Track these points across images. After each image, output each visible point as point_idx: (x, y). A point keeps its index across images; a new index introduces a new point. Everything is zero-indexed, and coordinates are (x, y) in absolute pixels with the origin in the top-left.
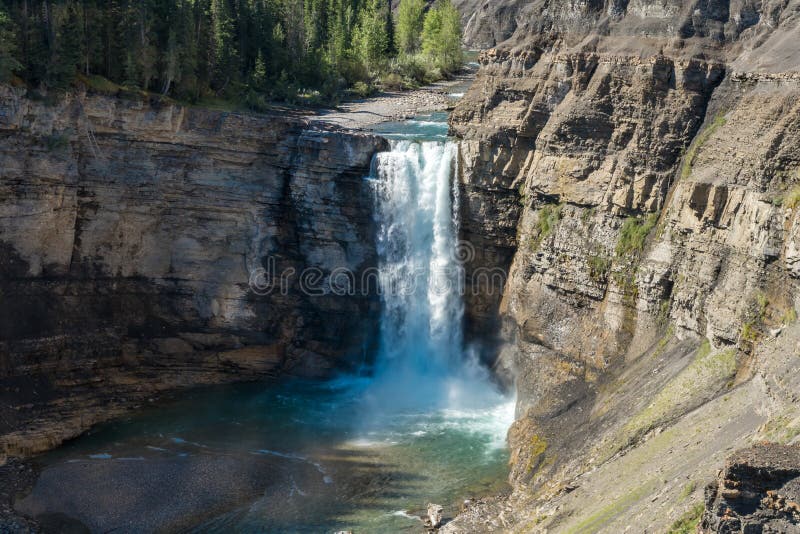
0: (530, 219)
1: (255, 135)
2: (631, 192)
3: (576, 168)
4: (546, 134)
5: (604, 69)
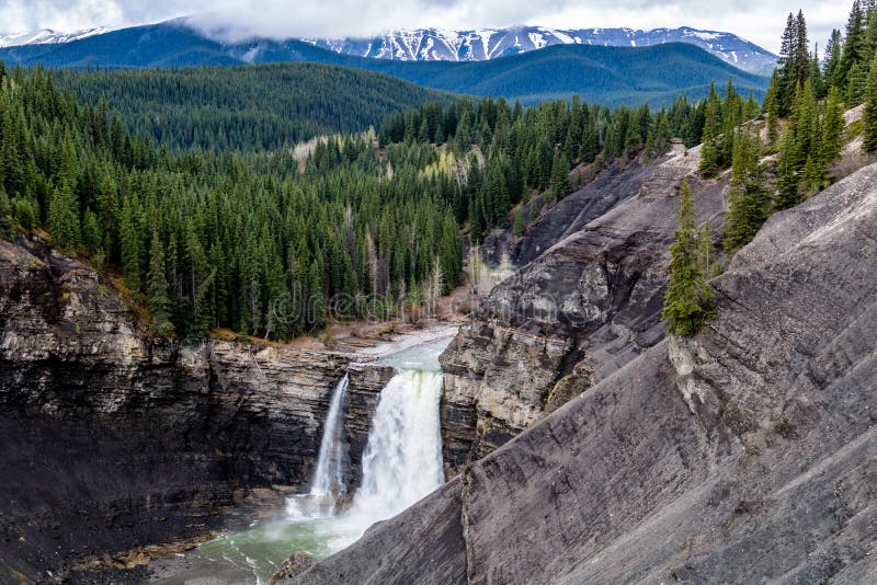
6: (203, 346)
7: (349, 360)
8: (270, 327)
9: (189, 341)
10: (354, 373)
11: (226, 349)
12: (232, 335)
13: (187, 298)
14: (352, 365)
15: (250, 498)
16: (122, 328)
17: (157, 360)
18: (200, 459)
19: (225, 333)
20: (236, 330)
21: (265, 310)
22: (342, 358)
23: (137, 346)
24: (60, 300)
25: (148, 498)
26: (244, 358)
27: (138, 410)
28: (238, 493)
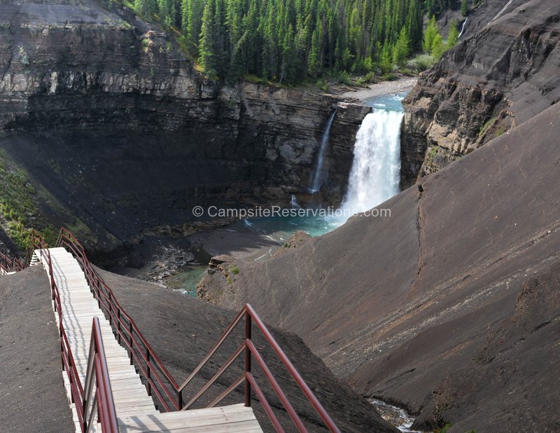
0: (429, 150)
1: (319, 103)
2: (460, 145)
3: (443, 131)
6: (237, 86)
7: (337, 100)
8: (282, 75)
9: (226, 83)
10: (342, 110)
11: (251, 90)
12: (257, 80)
13: (226, 52)
14: (340, 104)
15: (265, 193)
16: (182, 72)
17: (205, 95)
18: (232, 165)
19: (249, 78)
20: (260, 76)
21: (280, 63)
22: (333, 99)
23: (191, 85)
24: (139, 51)
25: (196, 190)
26: (265, 96)
27: (191, 129)
28: (257, 190)
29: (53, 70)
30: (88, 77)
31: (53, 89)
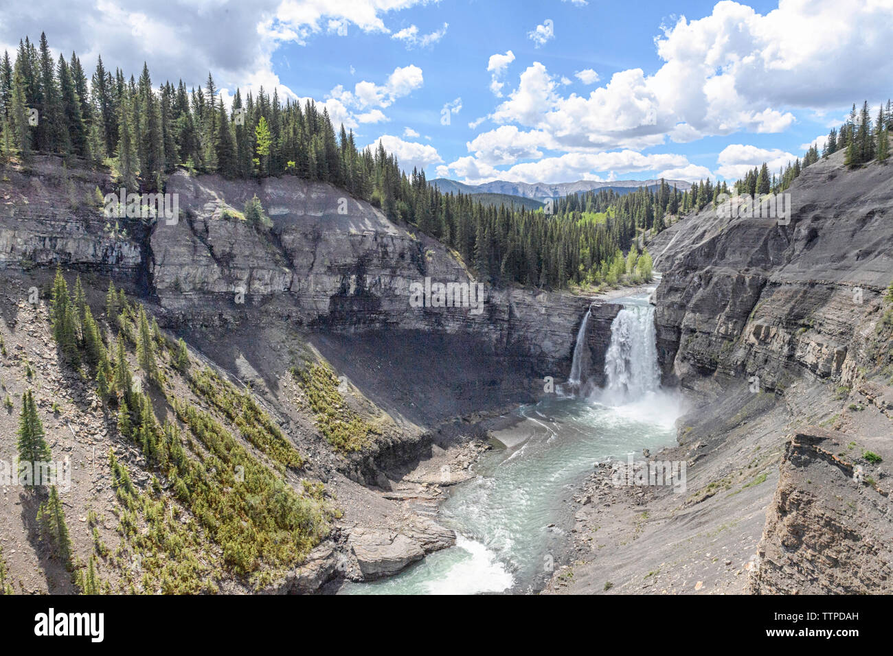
0: (683, 338)
1: (574, 304)
2: (727, 328)
3: (702, 318)
4: (690, 305)
5: (715, 279)
6: (505, 291)
7: (591, 300)
8: (543, 281)
9: (497, 288)
10: (596, 309)
11: (518, 294)
12: (522, 286)
14: (593, 304)
19: (518, 284)
20: (524, 282)
26: (529, 299)
28: (526, 381)
29: (352, 274)
30: (382, 281)
31: (352, 291)
